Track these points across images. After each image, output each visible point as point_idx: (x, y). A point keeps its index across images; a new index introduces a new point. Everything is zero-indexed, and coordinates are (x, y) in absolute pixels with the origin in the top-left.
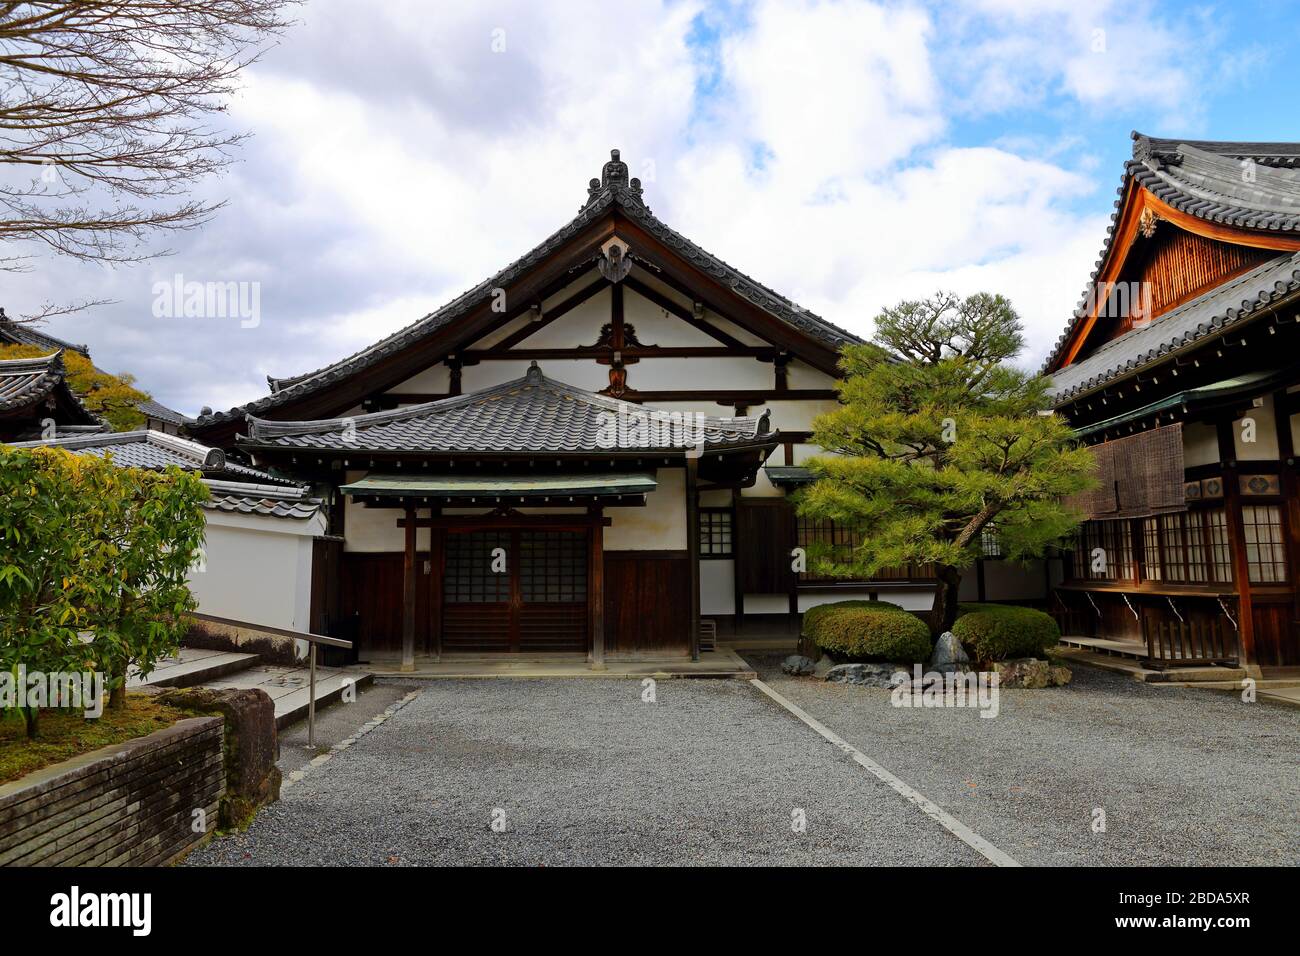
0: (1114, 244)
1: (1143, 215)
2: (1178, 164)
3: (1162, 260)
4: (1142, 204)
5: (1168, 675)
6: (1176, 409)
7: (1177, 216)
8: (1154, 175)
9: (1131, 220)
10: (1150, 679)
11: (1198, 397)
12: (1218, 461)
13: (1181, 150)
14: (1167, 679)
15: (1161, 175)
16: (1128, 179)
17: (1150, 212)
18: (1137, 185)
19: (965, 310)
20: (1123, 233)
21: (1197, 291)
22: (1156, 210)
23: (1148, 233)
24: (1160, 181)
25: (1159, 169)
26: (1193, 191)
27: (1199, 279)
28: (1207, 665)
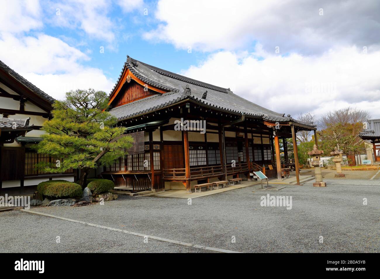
0: (119, 83)
1: (128, 77)
2: (137, 66)
3: (130, 89)
4: (128, 74)
5: (138, 194)
6: (143, 128)
7: (136, 79)
8: (132, 68)
9: (125, 77)
10: (134, 195)
11: (148, 125)
12: (149, 141)
13: (137, 63)
14: (137, 195)
15: (133, 68)
16: (125, 67)
17: (130, 76)
18: (127, 69)
19: (96, 95)
20: (122, 80)
21: (139, 98)
22: (131, 76)
23: (129, 82)
24: (133, 69)
25: (133, 66)
26: (141, 74)
27: (139, 96)
28: (145, 190)
